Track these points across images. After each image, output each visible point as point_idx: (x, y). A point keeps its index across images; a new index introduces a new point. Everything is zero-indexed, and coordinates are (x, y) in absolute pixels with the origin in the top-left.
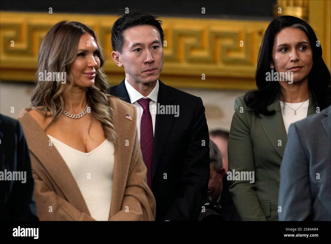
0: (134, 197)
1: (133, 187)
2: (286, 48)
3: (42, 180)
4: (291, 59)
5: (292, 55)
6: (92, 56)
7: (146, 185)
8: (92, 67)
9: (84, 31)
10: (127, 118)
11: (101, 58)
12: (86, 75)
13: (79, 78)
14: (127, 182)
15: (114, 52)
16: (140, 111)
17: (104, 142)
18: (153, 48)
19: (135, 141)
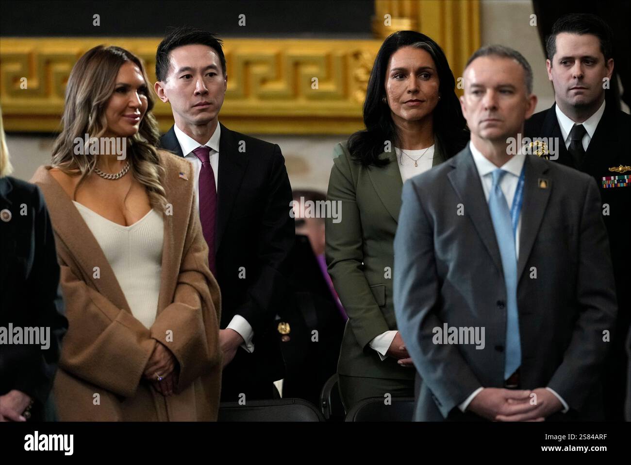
0: (191, 286)
1: (190, 272)
2: (402, 74)
3: (67, 265)
4: (408, 89)
5: (410, 83)
6: (136, 93)
7: (207, 269)
8: (134, 109)
9: (126, 58)
10: (180, 178)
11: (150, 96)
12: (127, 118)
13: (116, 122)
14: (182, 264)
15: (157, 82)
16: (197, 164)
17: (149, 213)
18: (208, 76)
19: (192, 208)
